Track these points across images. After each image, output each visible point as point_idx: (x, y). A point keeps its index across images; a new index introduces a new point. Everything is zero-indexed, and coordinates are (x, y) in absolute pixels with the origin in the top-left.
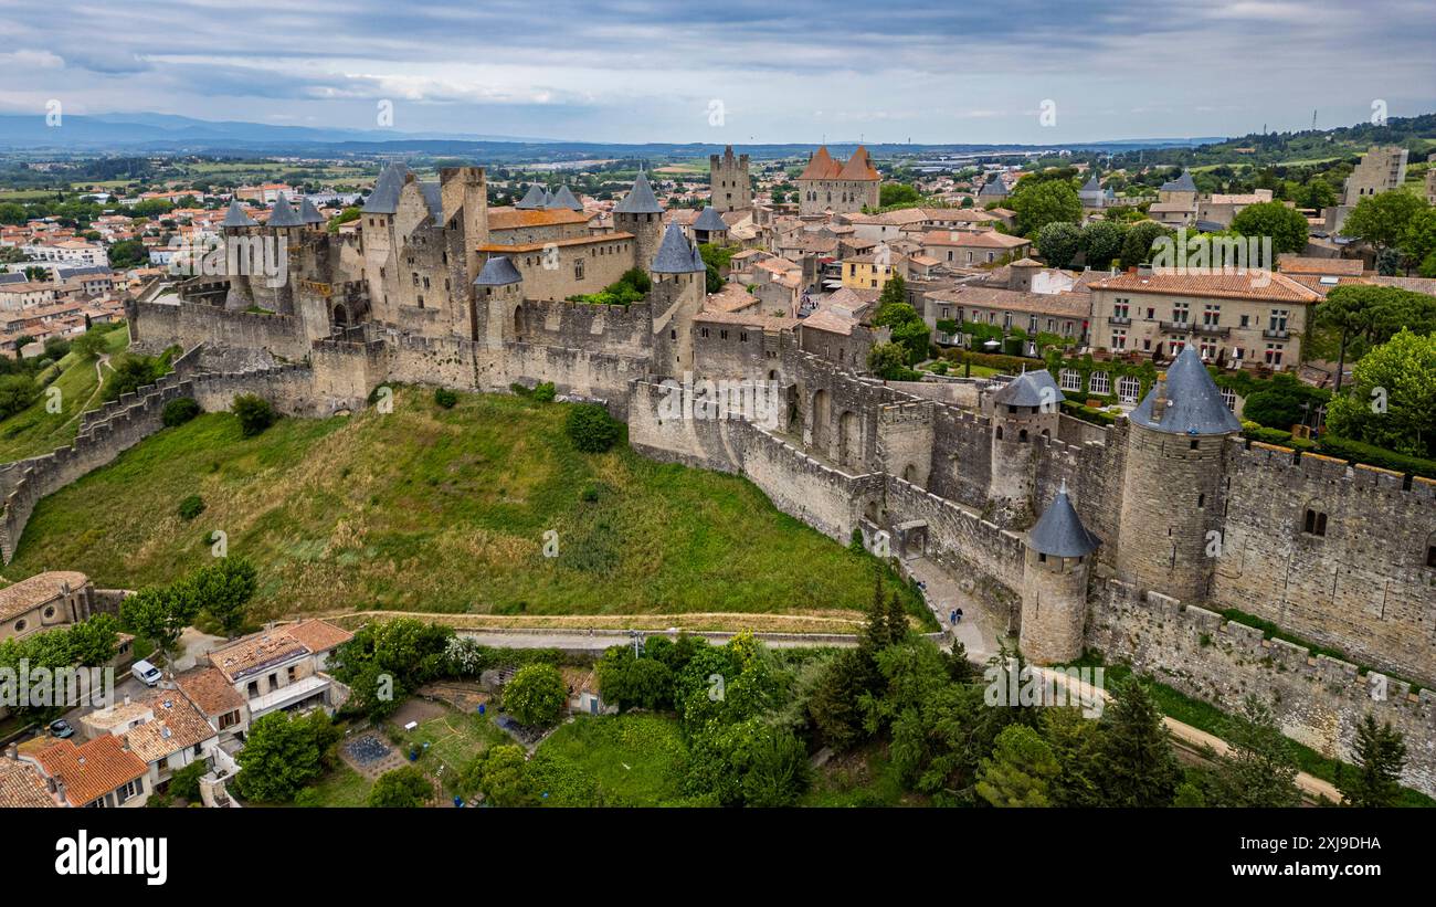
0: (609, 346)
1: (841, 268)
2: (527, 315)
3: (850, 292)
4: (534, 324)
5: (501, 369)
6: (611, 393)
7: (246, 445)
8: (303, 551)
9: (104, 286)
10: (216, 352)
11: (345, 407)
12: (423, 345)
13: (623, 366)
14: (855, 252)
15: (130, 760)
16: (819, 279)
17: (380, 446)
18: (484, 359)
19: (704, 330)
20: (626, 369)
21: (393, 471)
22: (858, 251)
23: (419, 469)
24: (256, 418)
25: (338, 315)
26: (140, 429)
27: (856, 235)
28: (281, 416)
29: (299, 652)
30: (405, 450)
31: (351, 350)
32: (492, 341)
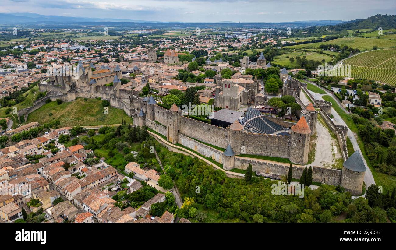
0: (108, 92)
2: (97, 87)
5: (94, 95)
6: (108, 99)
7: (58, 106)
8: (66, 120)
9: (28, 74)
10: (53, 92)
11: (72, 100)
12: (83, 92)
13: (110, 95)
15: (47, 139)
17: (77, 106)
18: (91, 94)
19: (121, 90)
21: (78, 109)
23: (82, 109)
24: (59, 102)
25: (71, 87)
26: (42, 104)
28: (63, 102)
29: (65, 130)
30: (80, 107)
31: (72, 92)
32: (92, 91)
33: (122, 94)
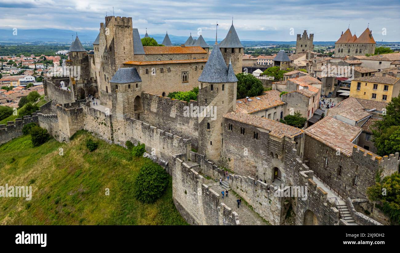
0: (178, 126)
1: (350, 84)
2: (144, 101)
3: (355, 100)
4: (146, 107)
5: (123, 132)
11: (65, 139)
12: (94, 113)
14: (361, 75)
16: (335, 90)
18: (116, 125)
19: (230, 125)
20: (177, 145)
22: (363, 75)
27: (362, 65)
28: (51, 138)
31: (65, 112)
32: (120, 116)
33: (232, 148)
